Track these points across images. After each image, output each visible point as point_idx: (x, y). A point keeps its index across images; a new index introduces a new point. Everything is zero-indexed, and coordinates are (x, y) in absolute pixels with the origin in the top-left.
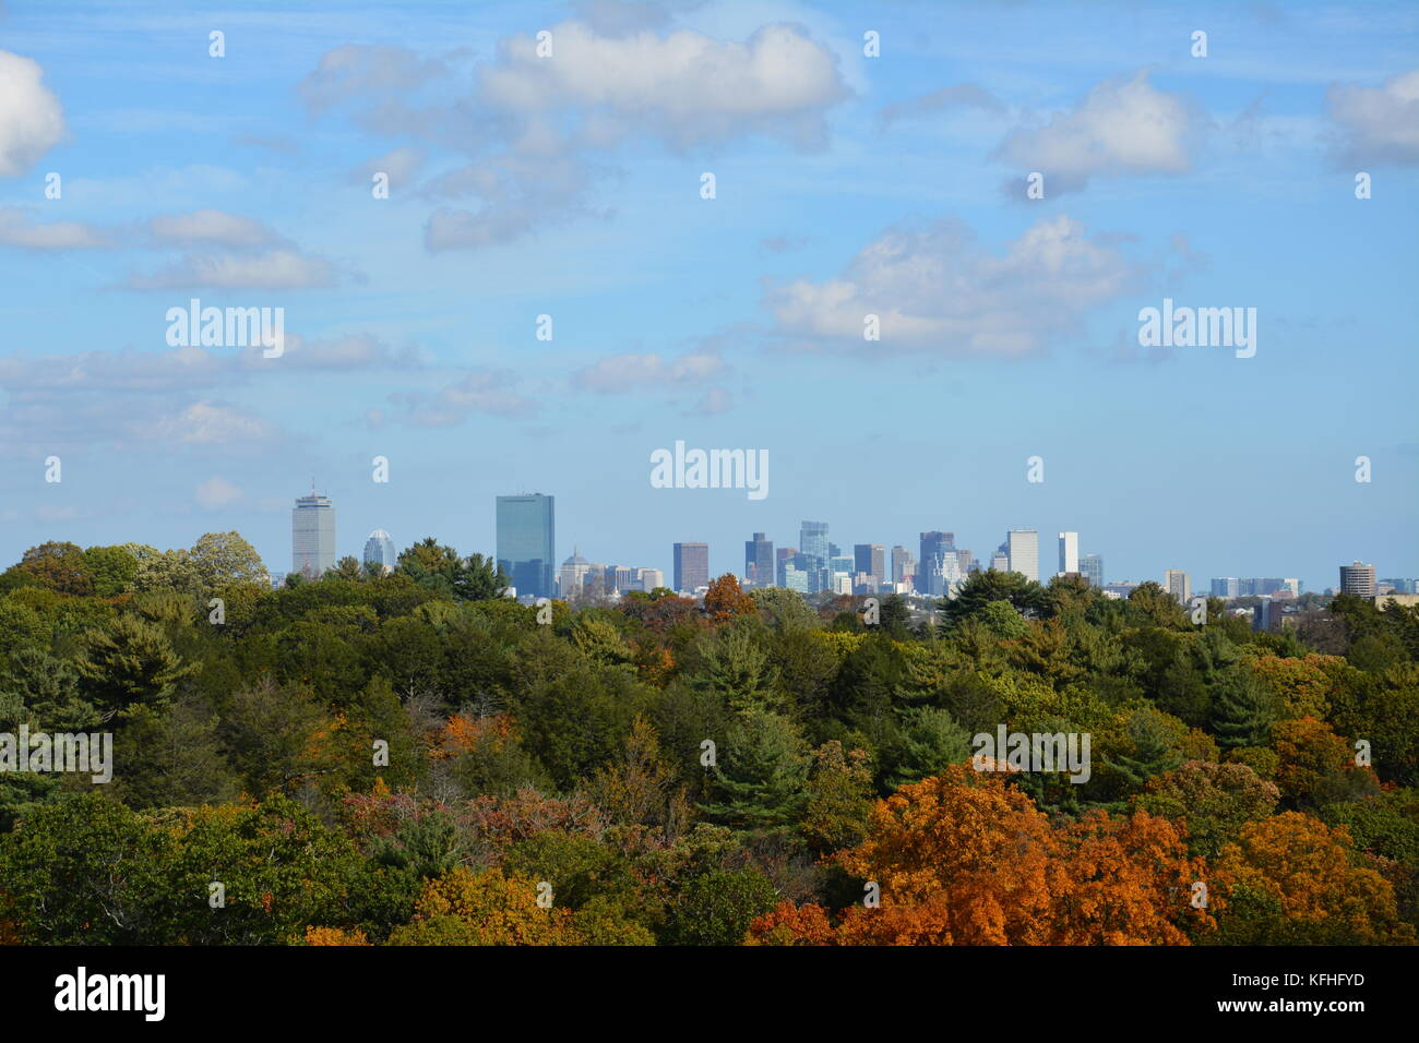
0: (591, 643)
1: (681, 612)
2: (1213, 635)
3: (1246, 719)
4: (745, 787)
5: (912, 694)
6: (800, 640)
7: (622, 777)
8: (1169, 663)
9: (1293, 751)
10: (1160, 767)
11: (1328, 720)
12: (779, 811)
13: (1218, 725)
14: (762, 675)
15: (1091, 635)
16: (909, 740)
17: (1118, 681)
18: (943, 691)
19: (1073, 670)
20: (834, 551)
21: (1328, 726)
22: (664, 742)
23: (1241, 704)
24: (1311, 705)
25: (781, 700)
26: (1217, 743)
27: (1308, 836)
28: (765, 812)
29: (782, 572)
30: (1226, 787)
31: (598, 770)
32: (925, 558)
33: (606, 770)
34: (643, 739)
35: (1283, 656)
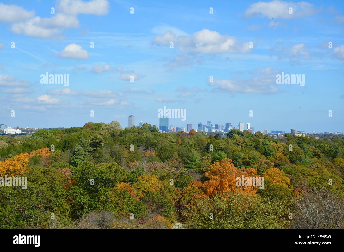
0: (168, 139)
1: (185, 135)
2: (266, 140)
3: (270, 153)
4: (191, 162)
5: (218, 148)
6: (201, 140)
7: (172, 160)
8: (259, 144)
9: (277, 158)
10: (256, 160)
11: (283, 153)
12: (197, 166)
13: (266, 154)
14: (195, 145)
15: (247, 140)
16: (217, 156)
17: (251, 147)
18: (223, 148)
19: (244, 145)
20: (212, 125)
21: (283, 154)
22: (179, 155)
23: (269, 150)
24: (280, 151)
25: (198, 149)
26: (266, 157)
27: (277, 171)
28: (194, 166)
29: (204, 128)
30: (266, 164)
31: (169, 159)
32: (226, 126)
33: (170, 159)
34: (176, 155)
35: (276, 143)
